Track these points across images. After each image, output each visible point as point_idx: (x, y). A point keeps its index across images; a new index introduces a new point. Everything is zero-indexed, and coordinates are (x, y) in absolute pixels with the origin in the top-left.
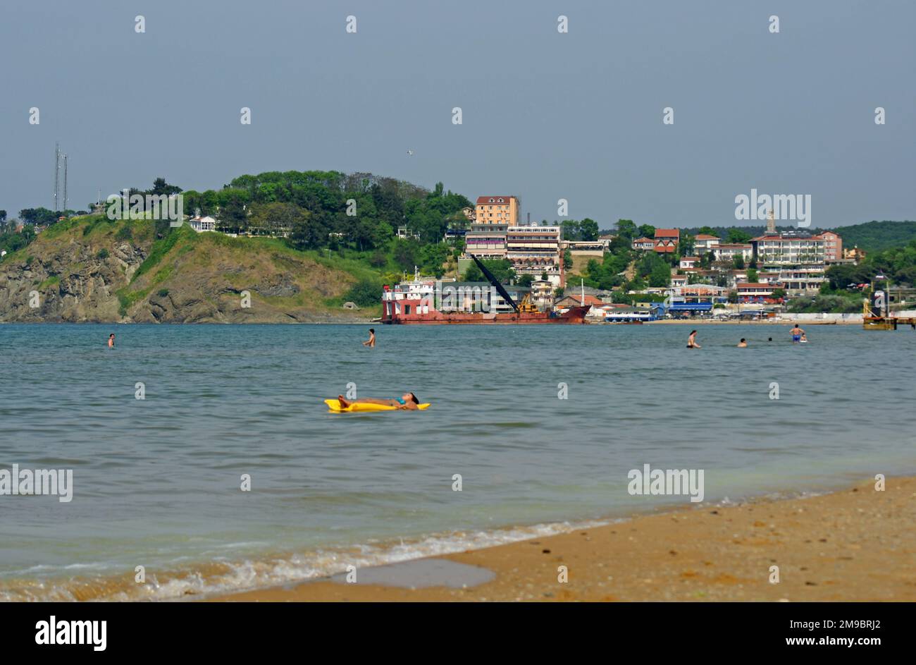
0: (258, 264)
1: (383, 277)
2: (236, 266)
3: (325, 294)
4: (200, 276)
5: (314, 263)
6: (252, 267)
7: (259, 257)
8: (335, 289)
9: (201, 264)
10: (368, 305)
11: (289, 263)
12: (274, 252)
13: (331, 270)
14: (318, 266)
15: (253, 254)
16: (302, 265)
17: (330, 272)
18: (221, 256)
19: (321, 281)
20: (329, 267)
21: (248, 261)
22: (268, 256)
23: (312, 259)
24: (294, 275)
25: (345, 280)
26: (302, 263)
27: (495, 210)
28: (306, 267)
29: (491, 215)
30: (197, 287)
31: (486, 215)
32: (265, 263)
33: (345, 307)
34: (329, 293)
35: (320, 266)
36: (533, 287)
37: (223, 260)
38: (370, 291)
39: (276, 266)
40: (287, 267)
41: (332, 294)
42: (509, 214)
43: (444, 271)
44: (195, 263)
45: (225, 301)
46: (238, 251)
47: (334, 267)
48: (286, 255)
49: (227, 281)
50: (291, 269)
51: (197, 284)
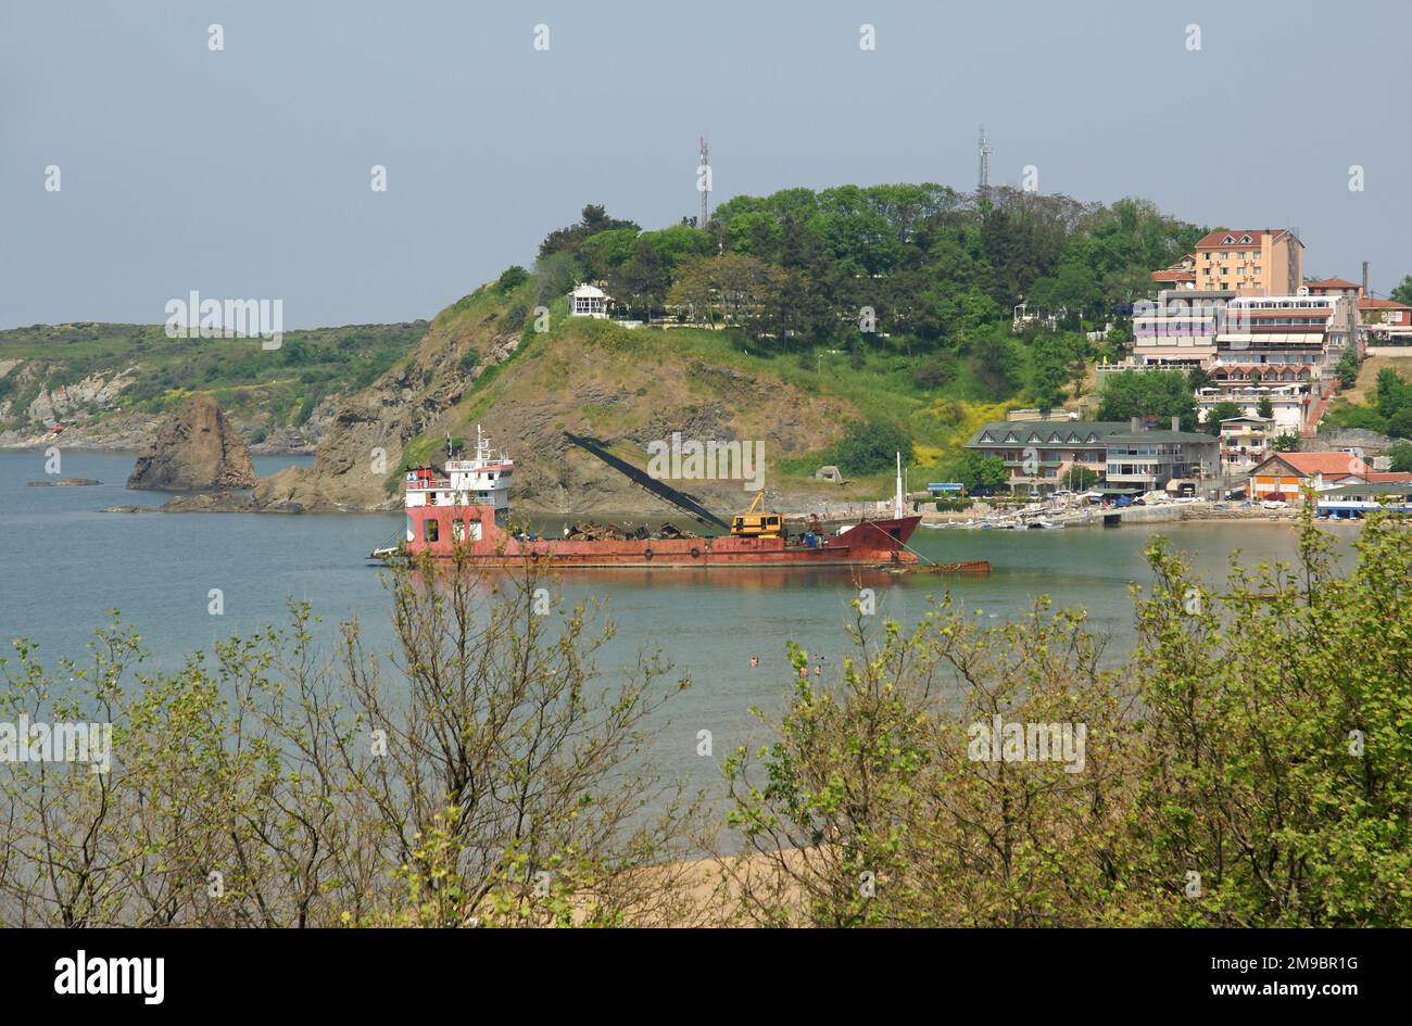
0: (653, 384)
1: (928, 410)
2: (611, 388)
3: (789, 447)
4: (535, 410)
5: (777, 381)
6: (642, 392)
7: (661, 371)
8: (816, 437)
9: (546, 386)
10: (867, 474)
11: (726, 382)
12: (695, 359)
13: (815, 396)
14: (786, 388)
15: (650, 365)
16: (753, 386)
17: (811, 400)
18: (592, 367)
19: (785, 421)
20: (810, 389)
21: (638, 378)
22: (682, 368)
23: (776, 372)
24: (730, 408)
25: (841, 417)
26: (752, 382)
27: (1233, 260)
28: (762, 391)
29: (1225, 271)
30: (522, 434)
31: (1216, 272)
32: (670, 382)
33: (819, 476)
34: (798, 447)
35: (790, 388)
36: (1223, 432)
37: (593, 377)
38: (876, 443)
39: (691, 390)
40: (720, 391)
41: (805, 446)
42: (1260, 268)
43: (1065, 397)
44: (534, 384)
45: (572, 464)
46: (624, 358)
47: (824, 390)
48: (722, 366)
49: (587, 421)
50: (729, 395)
51: (524, 428)
